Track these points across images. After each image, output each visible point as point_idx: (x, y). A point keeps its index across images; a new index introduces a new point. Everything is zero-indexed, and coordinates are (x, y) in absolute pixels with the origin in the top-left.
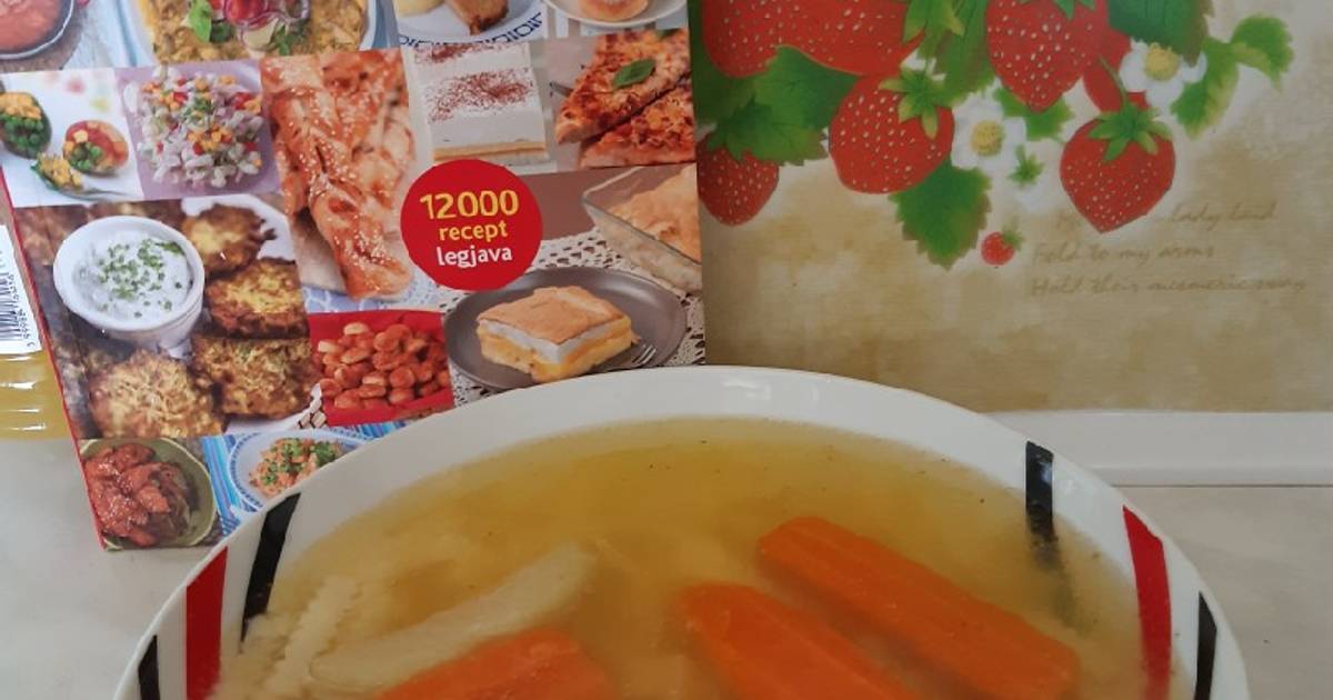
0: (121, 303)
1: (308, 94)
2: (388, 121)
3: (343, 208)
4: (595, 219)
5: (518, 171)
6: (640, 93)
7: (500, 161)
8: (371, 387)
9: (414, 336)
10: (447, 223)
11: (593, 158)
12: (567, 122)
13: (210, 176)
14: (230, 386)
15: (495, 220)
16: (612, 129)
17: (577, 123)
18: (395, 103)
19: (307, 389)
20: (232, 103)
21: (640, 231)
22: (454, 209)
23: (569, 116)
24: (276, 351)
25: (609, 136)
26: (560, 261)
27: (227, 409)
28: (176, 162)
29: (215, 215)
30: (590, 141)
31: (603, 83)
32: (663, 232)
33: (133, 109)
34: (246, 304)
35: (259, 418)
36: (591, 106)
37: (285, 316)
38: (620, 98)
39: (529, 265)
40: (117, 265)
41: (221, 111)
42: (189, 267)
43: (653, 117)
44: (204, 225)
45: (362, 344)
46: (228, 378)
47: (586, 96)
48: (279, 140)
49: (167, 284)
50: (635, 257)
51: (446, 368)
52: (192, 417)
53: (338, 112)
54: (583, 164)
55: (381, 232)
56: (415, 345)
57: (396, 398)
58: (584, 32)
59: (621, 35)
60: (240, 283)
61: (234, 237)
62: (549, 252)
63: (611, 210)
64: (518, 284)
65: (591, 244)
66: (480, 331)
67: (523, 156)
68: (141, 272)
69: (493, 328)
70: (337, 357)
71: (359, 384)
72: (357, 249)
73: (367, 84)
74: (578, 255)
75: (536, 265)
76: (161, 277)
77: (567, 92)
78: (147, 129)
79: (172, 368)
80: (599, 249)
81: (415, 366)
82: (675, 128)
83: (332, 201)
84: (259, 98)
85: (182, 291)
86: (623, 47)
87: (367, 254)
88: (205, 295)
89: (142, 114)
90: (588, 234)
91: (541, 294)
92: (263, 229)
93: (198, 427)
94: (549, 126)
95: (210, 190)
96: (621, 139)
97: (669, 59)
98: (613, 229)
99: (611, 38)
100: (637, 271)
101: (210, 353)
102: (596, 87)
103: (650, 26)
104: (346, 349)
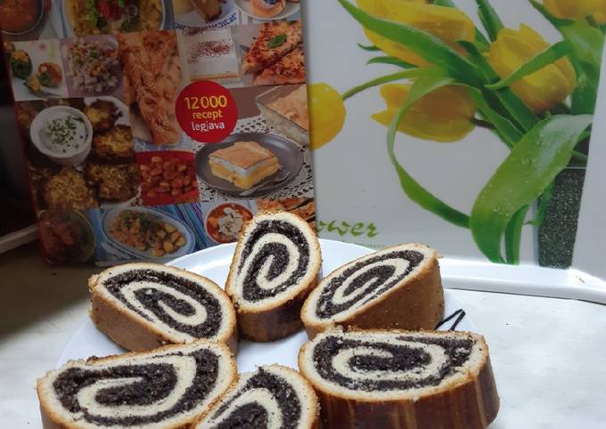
0: (58, 145)
1: (137, 50)
2: (171, 63)
3: (151, 103)
4: (262, 110)
5: (227, 87)
6: (280, 51)
7: (218, 82)
8: (164, 187)
9: (182, 164)
10: (196, 111)
11: (260, 81)
12: (247, 64)
13: (96, 87)
14: (102, 185)
15: (216, 109)
16: (267, 67)
17: (252, 64)
18: (173, 54)
19: (135, 187)
20: (106, 54)
21: (281, 116)
22: (199, 104)
23: (249, 61)
24: (122, 169)
25: (266, 71)
26: (246, 129)
27: (102, 196)
28: (82, 81)
29: (97, 105)
30: (258, 73)
31: (264, 46)
32: (292, 117)
33: (65, 56)
34: (109, 146)
35: (114, 200)
36: (258, 56)
37: (125, 152)
38: (271, 53)
39: (232, 131)
40: (57, 128)
41: (101, 57)
42: (86, 129)
43: (286, 62)
44: (93, 110)
45: (160, 167)
46: (101, 181)
47: (256, 51)
48: (125, 72)
49: (77, 137)
50: (279, 128)
51: (195, 180)
52: (86, 199)
53: (150, 58)
54: (255, 84)
55: (167, 114)
56: (182, 168)
57: (174, 193)
58: (254, 22)
59: (271, 24)
60: (107, 137)
61: (105, 115)
62: (242, 125)
63: (268, 106)
64: (227, 140)
65: (260, 121)
66: (210, 162)
67: (229, 79)
68: (66, 131)
69: (217, 160)
70: (148, 172)
71: (159, 186)
72: (157, 122)
73: (161, 46)
74: (253, 127)
75: (235, 131)
76: (75, 133)
77: (248, 50)
78: (71, 66)
79: (78, 176)
80: (263, 124)
81: (182, 177)
82: (297, 67)
83: (146, 99)
84: (117, 52)
85: (83, 140)
86: (272, 29)
87: (161, 124)
88: (93, 142)
89: (69, 59)
90: (258, 117)
91: (238, 145)
92: (117, 112)
93: (88, 204)
94: (240, 65)
95: (96, 94)
96: (272, 72)
97: (293, 35)
98: (270, 115)
99: (267, 25)
100: (280, 135)
101: (94, 169)
102: (261, 48)
103: (285, 20)
104: (152, 168)
